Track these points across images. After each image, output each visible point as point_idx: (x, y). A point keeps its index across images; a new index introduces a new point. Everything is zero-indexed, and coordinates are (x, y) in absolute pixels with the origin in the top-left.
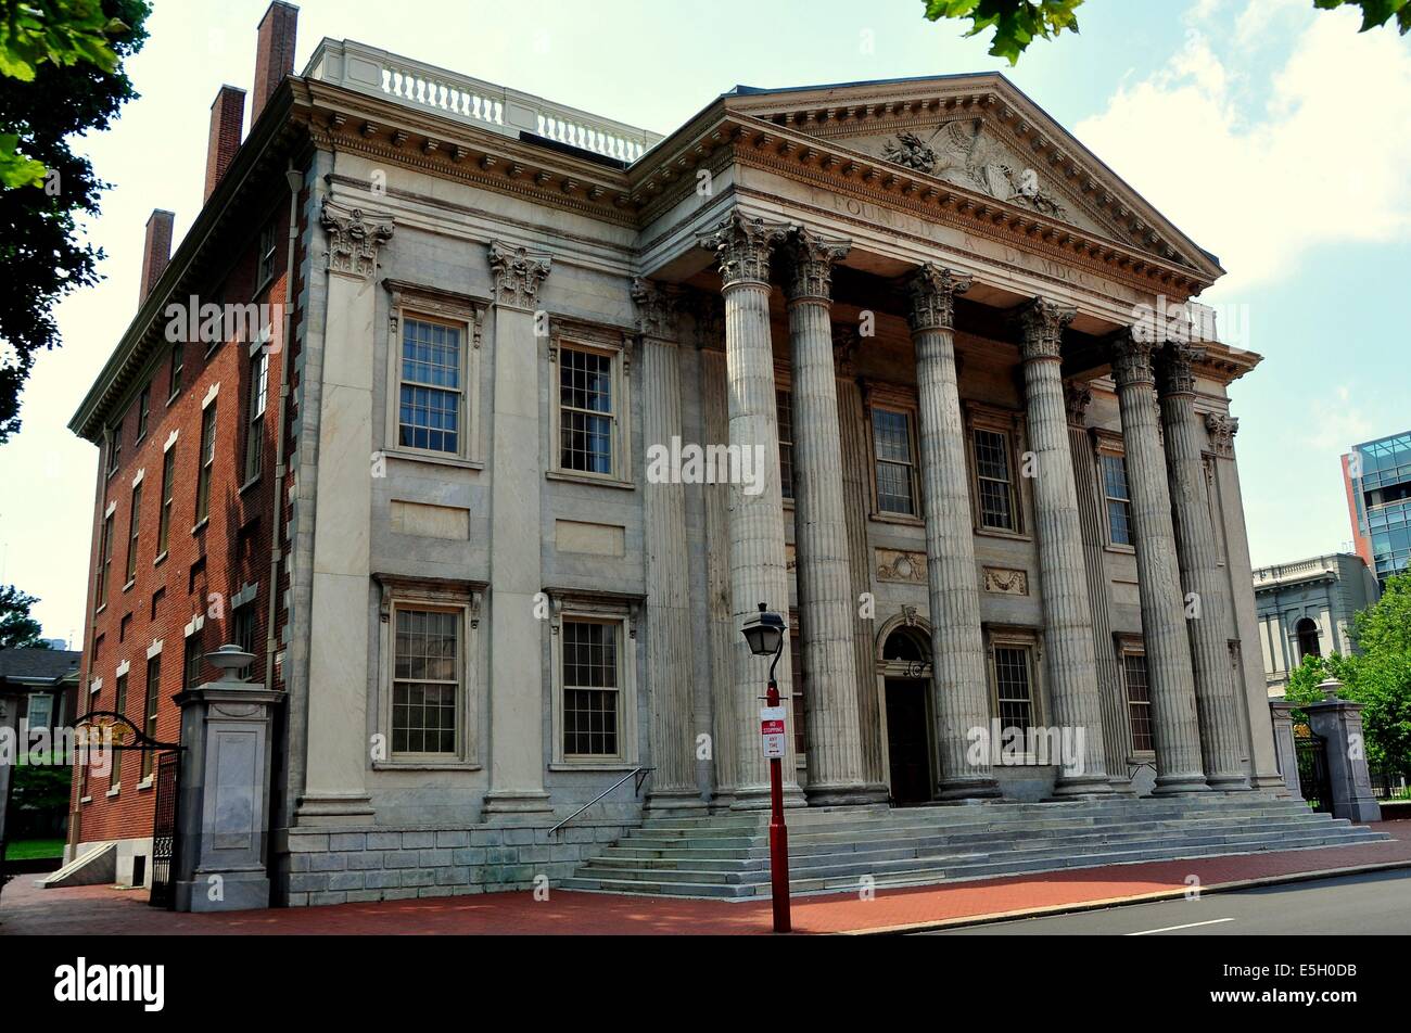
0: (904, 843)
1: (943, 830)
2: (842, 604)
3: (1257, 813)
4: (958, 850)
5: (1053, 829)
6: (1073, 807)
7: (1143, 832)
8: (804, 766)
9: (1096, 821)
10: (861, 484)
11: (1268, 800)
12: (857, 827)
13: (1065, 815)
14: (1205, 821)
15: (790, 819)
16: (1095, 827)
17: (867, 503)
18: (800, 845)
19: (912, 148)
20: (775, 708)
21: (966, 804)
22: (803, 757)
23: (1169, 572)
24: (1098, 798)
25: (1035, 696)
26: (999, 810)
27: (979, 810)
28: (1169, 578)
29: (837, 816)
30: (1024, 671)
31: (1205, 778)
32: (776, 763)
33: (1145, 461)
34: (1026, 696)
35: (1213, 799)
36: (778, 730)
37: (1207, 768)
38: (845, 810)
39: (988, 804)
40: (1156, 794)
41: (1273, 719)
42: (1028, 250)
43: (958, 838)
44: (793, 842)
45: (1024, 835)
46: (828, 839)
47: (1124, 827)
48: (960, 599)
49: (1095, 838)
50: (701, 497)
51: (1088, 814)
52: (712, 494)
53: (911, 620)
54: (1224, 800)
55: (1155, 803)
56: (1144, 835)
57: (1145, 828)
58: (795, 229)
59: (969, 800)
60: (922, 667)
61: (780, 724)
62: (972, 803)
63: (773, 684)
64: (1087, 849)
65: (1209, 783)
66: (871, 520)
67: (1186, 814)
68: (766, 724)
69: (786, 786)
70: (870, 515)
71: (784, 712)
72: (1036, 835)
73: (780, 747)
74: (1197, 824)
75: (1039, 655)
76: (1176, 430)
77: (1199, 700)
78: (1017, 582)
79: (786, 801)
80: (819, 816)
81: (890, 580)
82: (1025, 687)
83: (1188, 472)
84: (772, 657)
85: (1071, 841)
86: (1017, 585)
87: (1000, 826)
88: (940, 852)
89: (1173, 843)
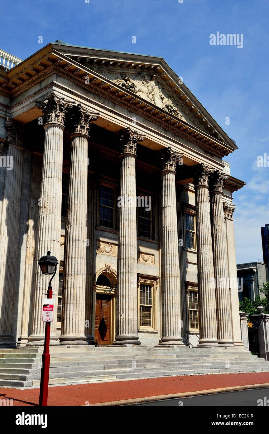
0: (101, 363)
1: (116, 357)
2: (82, 259)
3: (237, 356)
4: (122, 367)
5: (160, 359)
6: (168, 350)
7: (195, 362)
8: (60, 327)
9: (177, 356)
10: (93, 214)
11: (241, 351)
12: (81, 355)
13: (165, 353)
14: (219, 359)
15: (52, 350)
16: (177, 359)
17: (95, 222)
18: (56, 362)
19: (126, 82)
20: (50, 299)
21: (126, 346)
22: (60, 324)
23: (209, 259)
24: (178, 347)
25: (154, 304)
26: (139, 350)
27: (131, 349)
28: (209, 261)
29: (72, 350)
30: (150, 293)
31: (218, 341)
32: (48, 325)
33: (203, 216)
34: (151, 304)
35: (221, 350)
36: (51, 309)
37: (219, 337)
38: (76, 347)
39: (135, 347)
40: (199, 347)
41: (240, 320)
42: (167, 129)
43: (123, 361)
44: (52, 361)
45: (149, 361)
46: (67, 360)
47: (188, 359)
48: (130, 262)
49: (177, 364)
50: (27, 212)
51: (174, 353)
52: (32, 211)
53: (109, 270)
54: (225, 350)
55: (199, 350)
56: (195, 363)
57: (196, 360)
58: (77, 105)
59: (127, 345)
60: (111, 289)
61: (52, 306)
62: (129, 347)
63: (50, 288)
64: (174, 368)
65: (219, 343)
66: (96, 229)
67: (211, 355)
68: (45, 306)
69: (52, 335)
70: (96, 227)
71: (54, 301)
72: (154, 361)
73: (51, 317)
74: (215, 360)
75: (157, 288)
76: (215, 205)
77: (217, 310)
78: (151, 259)
79: (51, 342)
80: (64, 350)
81: (102, 253)
82: (150, 301)
83: (219, 222)
84: (51, 276)
85: (168, 364)
86: (150, 260)
87: (139, 357)
88: (115, 367)
89: (207, 367)
